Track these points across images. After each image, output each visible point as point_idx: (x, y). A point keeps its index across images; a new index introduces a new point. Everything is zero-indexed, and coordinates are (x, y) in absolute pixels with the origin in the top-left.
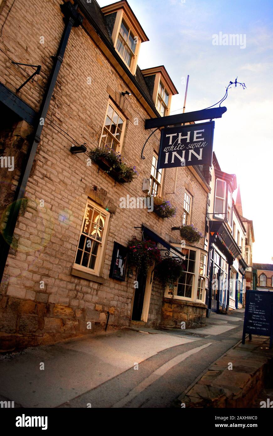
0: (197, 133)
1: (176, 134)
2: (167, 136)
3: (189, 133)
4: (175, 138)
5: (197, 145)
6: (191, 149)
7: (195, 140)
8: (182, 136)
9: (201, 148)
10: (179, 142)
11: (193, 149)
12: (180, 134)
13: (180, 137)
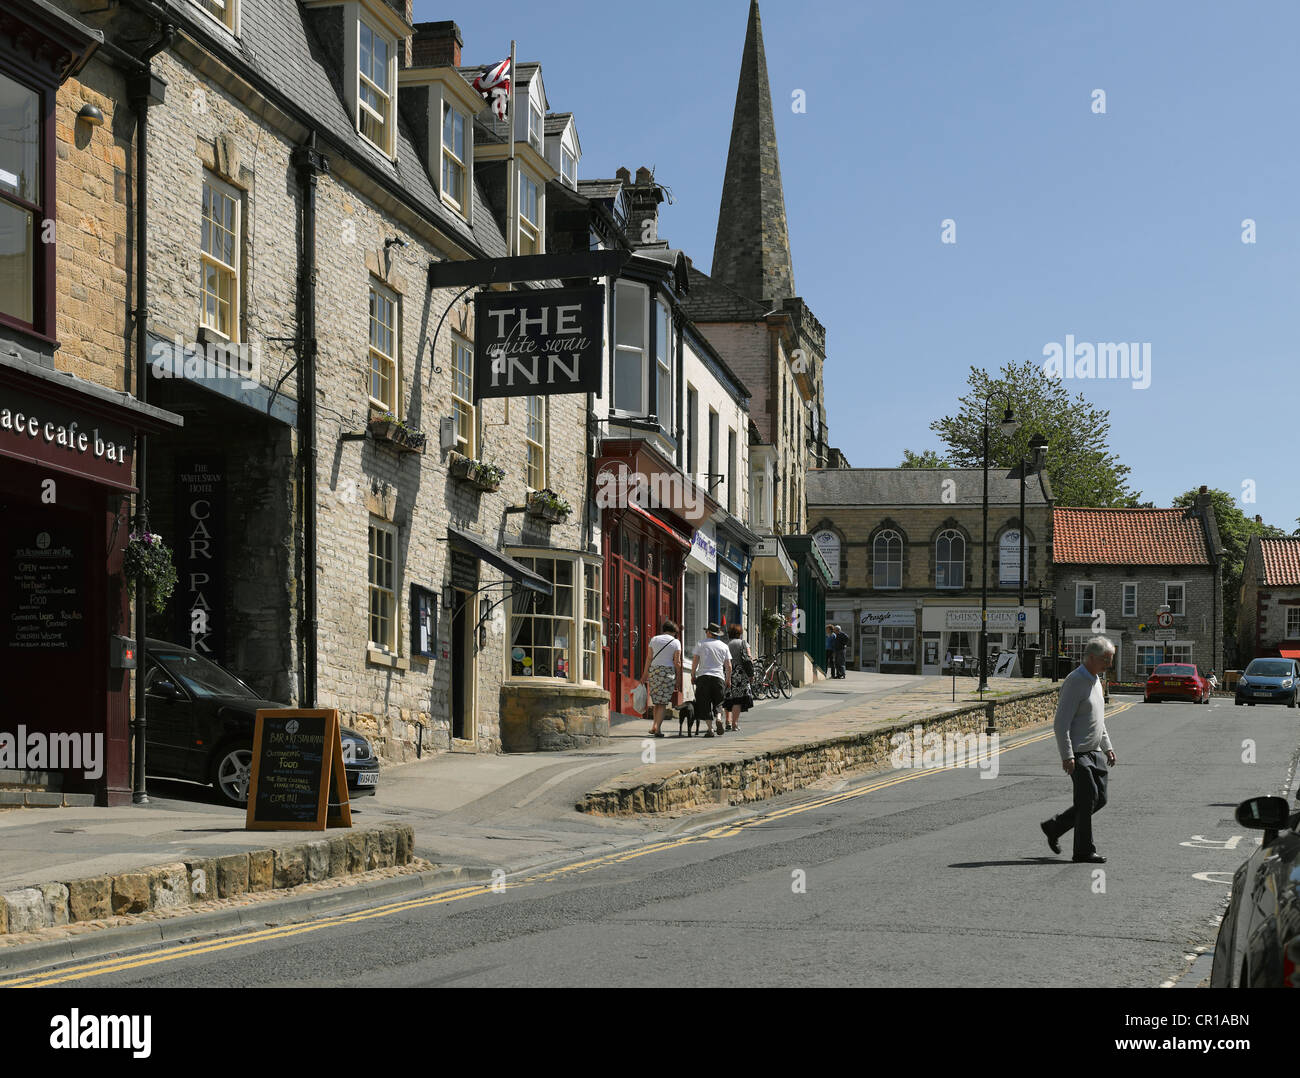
0: (566, 314)
1: (512, 312)
2: (491, 313)
3: (545, 310)
4: (512, 321)
5: (565, 343)
6: (553, 353)
7: (560, 330)
8: (529, 316)
9: (576, 352)
10: (523, 333)
11: (556, 354)
12: (523, 312)
13: (524, 321)
